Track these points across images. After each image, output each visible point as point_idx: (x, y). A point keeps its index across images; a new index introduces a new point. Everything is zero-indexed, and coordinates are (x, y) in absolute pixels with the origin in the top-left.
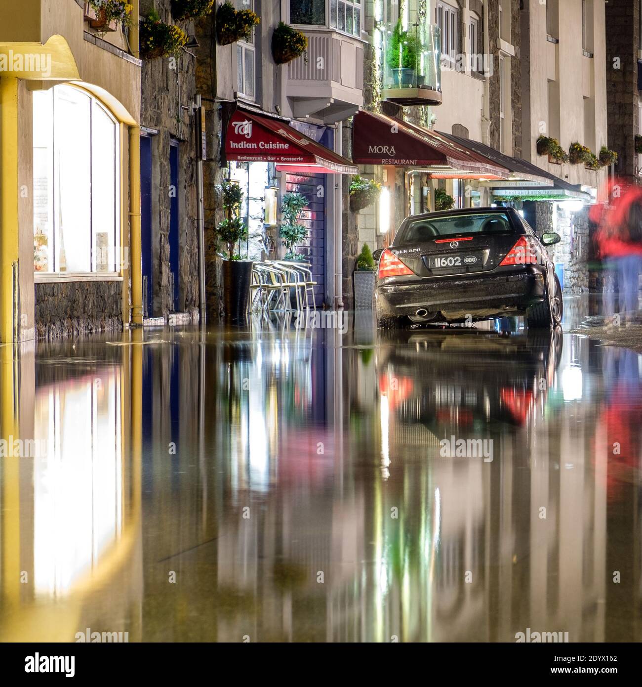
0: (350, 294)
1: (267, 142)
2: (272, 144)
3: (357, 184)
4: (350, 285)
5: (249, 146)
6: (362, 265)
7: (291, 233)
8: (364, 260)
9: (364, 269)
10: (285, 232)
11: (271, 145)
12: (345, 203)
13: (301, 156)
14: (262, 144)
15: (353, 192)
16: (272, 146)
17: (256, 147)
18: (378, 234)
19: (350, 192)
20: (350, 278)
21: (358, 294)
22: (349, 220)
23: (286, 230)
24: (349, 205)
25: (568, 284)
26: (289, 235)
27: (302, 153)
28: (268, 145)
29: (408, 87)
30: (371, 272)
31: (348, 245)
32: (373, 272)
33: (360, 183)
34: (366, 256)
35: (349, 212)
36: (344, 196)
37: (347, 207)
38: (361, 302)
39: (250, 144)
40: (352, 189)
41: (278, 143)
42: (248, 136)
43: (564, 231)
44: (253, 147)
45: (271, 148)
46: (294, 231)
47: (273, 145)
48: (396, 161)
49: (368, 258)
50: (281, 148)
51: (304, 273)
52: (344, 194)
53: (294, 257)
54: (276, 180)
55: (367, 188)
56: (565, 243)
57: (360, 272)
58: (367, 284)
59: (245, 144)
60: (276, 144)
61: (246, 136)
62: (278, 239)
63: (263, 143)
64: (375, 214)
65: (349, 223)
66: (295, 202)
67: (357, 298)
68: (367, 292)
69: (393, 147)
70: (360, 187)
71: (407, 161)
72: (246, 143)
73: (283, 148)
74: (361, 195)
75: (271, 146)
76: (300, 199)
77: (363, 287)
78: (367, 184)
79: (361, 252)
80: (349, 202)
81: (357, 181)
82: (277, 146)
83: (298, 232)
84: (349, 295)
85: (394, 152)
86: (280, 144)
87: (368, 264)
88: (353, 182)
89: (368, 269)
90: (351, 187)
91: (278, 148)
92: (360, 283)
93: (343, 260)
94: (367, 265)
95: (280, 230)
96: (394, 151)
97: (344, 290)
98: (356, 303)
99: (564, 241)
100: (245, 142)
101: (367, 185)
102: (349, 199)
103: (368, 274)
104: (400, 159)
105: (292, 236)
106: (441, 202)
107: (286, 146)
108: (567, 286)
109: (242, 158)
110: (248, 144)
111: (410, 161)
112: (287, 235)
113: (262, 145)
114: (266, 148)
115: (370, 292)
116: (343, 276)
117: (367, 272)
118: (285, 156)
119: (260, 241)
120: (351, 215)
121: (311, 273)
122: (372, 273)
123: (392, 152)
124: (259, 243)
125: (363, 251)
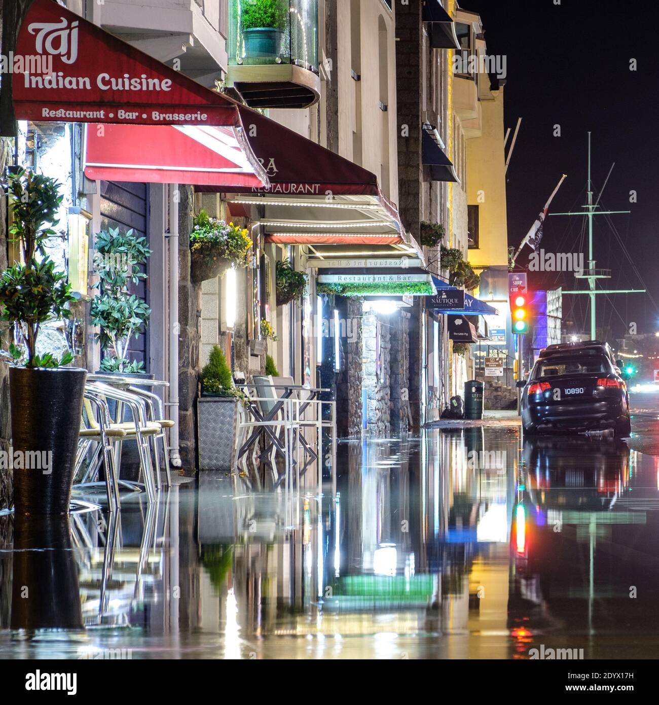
0: (191, 443)
1: (118, 75)
2: (130, 79)
3: (204, 229)
4: (191, 425)
5: (71, 83)
6: (212, 386)
7: (116, 315)
8: (215, 378)
9: (216, 394)
10: (103, 312)
11: (127, 81)
12: (182, 267)
13: (203, 109)
14: (104, 78)
15: (197, 245)
16: (130, 84)
17: (88, 87)
18: (222, 330)
19: (191, 244)
20: (190, 412)
21: (205, 442)
22: (190, 300)
23: (106, 307)
24: (189, 270)
25: (373, 418)
26: (111, 319)
27: (204, 102)
28: (120, 80)
29: (273, 62)
30: (229, 399)
31: (188, 347)
32: (234, 399)
33: (211, 229)
34: (220, 369)
35: (189, 284)
36: (182, 253)
37: (187, 274)
38: (210, 458)
39: (74, 80)
40: (195, 239)
41: (144, 76)
42: (69, 58)
43: (368, 343)
44: (81, 87)
45: (127, 88)
46: (120, 311)
47: (133, 81)
48: (279, 185)
49: (223, 373)
50: (151, 88)
51: (150, 401)
52: (182, 248)
53: (121, 367)
54: (84, 200)
55: (225, 237)
56: (369, 360)
57: (209, 399)
58: (223, 423)
59: (61, 79)
60: (141, 78)
61: (64, 59)
62: (89, 327)
63: (107, 77)
64: (217, 292)
65: (190, 304)
66: (122, 248)
67: (203, 449)
68: (221, 439)
69: (272, 160)
70: (211, 234)
71: (301, 185)
72: (64, 77)
73: (158, 88)
74: (214, 251)
75: (127, 83)
76: (133, 243)
77: (214, 429)
78: (224, 229)
79: (208, 362)
80: (189, 264)
81: (202, 225)
82: (141, 84)
83: (130, 313)
84: (189, 444)
85: (275, 170)
86: (150, 80)
87: (222, 383)
88: (197, 227)
89: (224, 395)
90: (193, 236)
91: (144, 88)
92: (208, 421)
93: (180, 375)
94: (221, 387)
95: (92, 309)
96: (274, 166)
97: (182, 436)
98: (200, 459)
99: (367, 358)
100: (61, 74)
101: (224, 232)
102: (189, 258)
103: (223, 404)
104: (287, 183)
105: (117, 320)
106: (286, 282)
107: (166, 85)
108: (372, 421)
109: (52, 114)
110: (68, 79)
111: (307, 186)
112: (105, 319)
113: (105, 82)
114: (114, 88)
115: (227, 438)
116: (180, 408)
117: (223, 399)
118: (163, 108)
119: (60, 330)
120: (192, 289)
121: (160, 402)
122: (231, 402)
123: (271, 169)
124: (57, 333)
125: (211, 360)
